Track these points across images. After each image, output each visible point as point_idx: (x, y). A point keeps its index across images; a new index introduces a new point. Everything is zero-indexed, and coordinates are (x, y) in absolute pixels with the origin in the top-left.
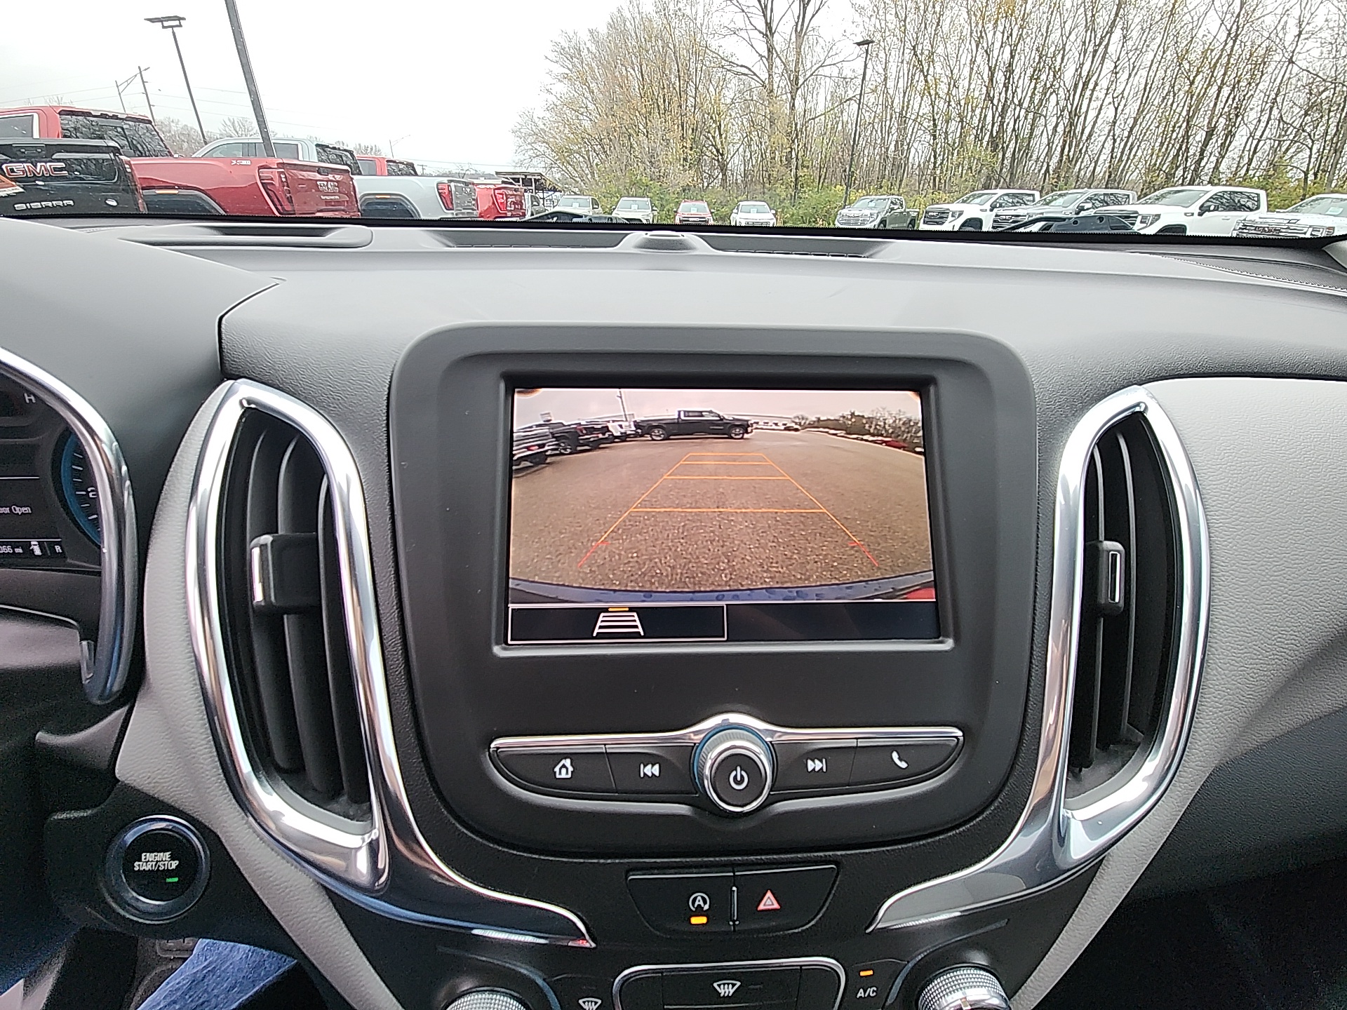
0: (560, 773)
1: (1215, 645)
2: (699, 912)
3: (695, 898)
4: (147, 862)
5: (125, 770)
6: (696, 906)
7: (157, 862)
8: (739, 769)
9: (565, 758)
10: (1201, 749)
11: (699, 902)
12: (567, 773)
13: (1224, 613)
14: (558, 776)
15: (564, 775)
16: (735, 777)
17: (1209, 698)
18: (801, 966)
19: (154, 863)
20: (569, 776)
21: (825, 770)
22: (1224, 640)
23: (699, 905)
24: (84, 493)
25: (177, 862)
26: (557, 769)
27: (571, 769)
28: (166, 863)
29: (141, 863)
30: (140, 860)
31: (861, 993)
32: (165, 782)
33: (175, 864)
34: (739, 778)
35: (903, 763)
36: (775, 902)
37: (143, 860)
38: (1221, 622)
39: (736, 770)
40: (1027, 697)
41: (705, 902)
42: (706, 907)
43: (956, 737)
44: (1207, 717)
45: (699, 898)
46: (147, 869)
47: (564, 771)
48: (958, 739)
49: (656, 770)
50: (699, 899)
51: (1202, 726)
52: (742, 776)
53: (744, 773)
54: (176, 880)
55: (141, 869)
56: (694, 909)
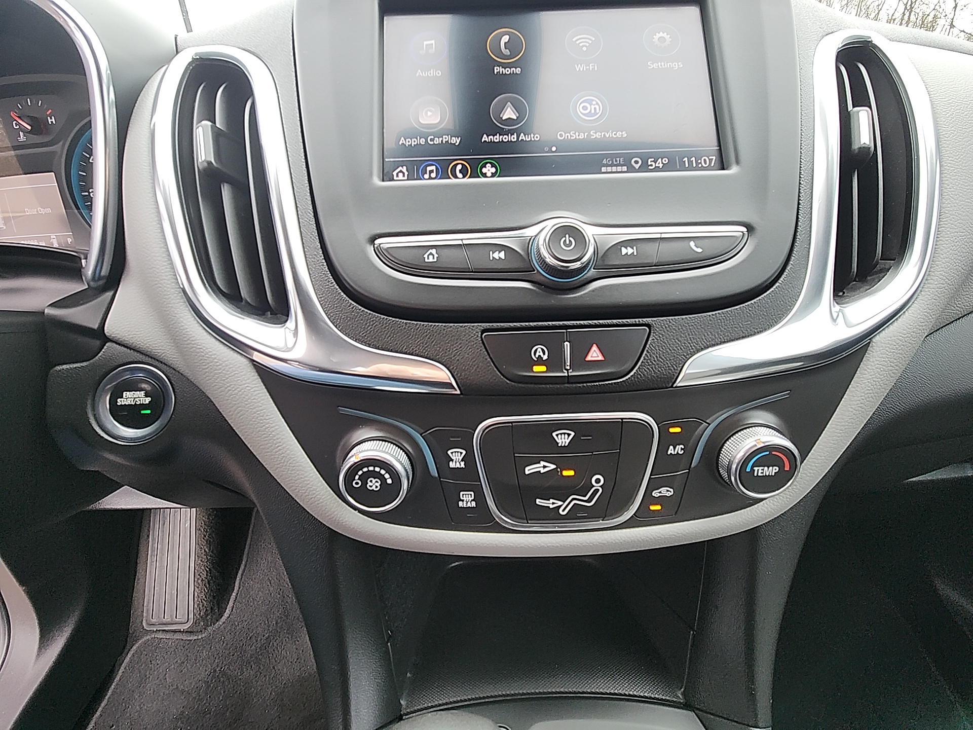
0: (428, 258)
2: (540, 362)
3: (536, 351)
4: (127, 399)
6: (537, 356)
7: (135, 398)
8: (567, 236)
9: (432, 249)
10: (943, 261)
11: (539, 353)
12: (434, 258)
14: (426, 260)
15: (431, 260)
16: (565, 241)
17: (946, 221)
18: (622, 419)
19: (132, 399)
20: (435, 260)
21: (635, 254)
22: (953, 178)
23: (540, 356)
24: (87, 194)
25: (150, 399)
26: (426, 256)
27: (436, 256)
28: (141, 399)
29: (122, 399)
30: (122, 397)
31: (671, 450)
33: (148, 400)
34: (568, 242)
35: (699, 249)
36: (600, 355)
37: (124, 397)
39: (565, 237)
41: (544, 354)
42: (545, 357)
43: (742, 232)
44: (946, 236)
45: (540, 350)
46: (127, 404)
47: (431, 257)
48: (743, 234)
49: (502, 255)
51: (943, 243)
52: (570, 241)
53: (571, 239)
54: (149, 412)
55: (123, 404)
56: (536, 359)
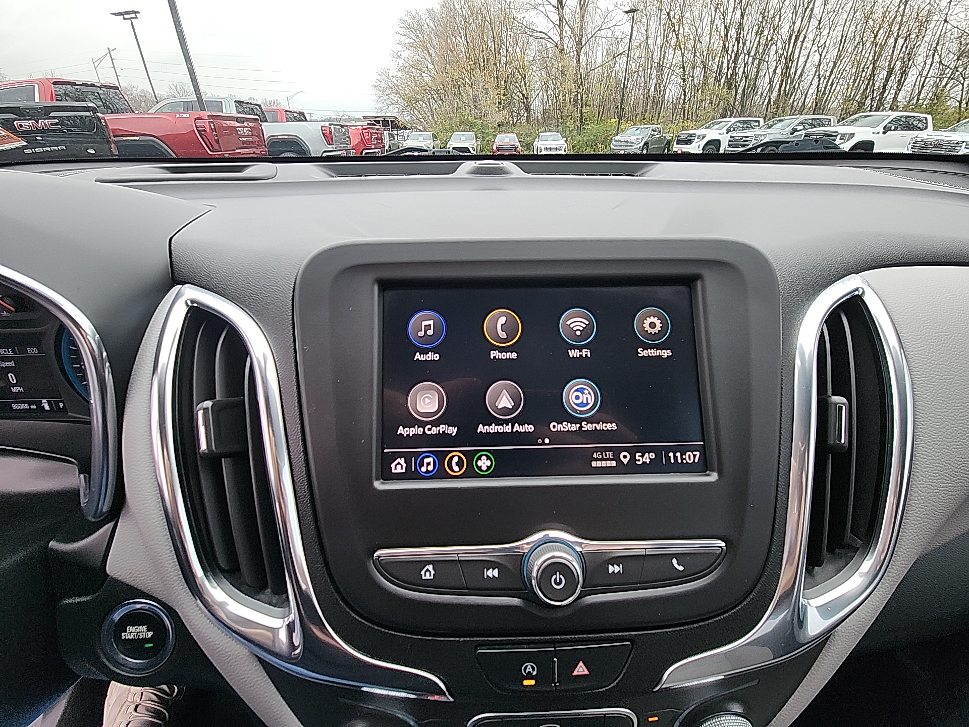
0: (425, 575)
1: (917, 474)
2: (529, 676)
3: (527, 666)
4: (130, 633)
5: (112, 569)
6: (527, 672)
7: (138, 633)
8: (558, 573)
9: (429, 565)
10: (905, 552)
11: (529, 669)
12: (430, 575)
13: (925, 449)
14: (424, 578)
15: (428, 577)
16: (556, 579)
17: (912, 514)
18: (605, 715)
19: (135, 634)
20: (432, 577)
21: (621, 572)
23: (529, 672)
24: (78, 366)
25: (152, 633)
26: (423, 573)
27: (433, 572)
28: (144, 633)
29: (126, 634)
30: (126, 632)
32: (142, 577)
33: (150, 634)
34: (558, 581)
35: (681, 566)
36: (585, 669)
37: (128, 631)
38: (922, 456)
39: (556, 574)
40: (775, 515)
41: (533, 670)
42: (535, 673)
43: (721, 547)
44: (910, 528)
46: (131, 638)
47: (428, 573)
48: (722, 549)
49: (496, 573)
50: (529, 667)
51: (906, 535)
52: (560, 579)
53: (561, 577)
54: (151, 645)
55: (127, 638)
56: (525, 674)
